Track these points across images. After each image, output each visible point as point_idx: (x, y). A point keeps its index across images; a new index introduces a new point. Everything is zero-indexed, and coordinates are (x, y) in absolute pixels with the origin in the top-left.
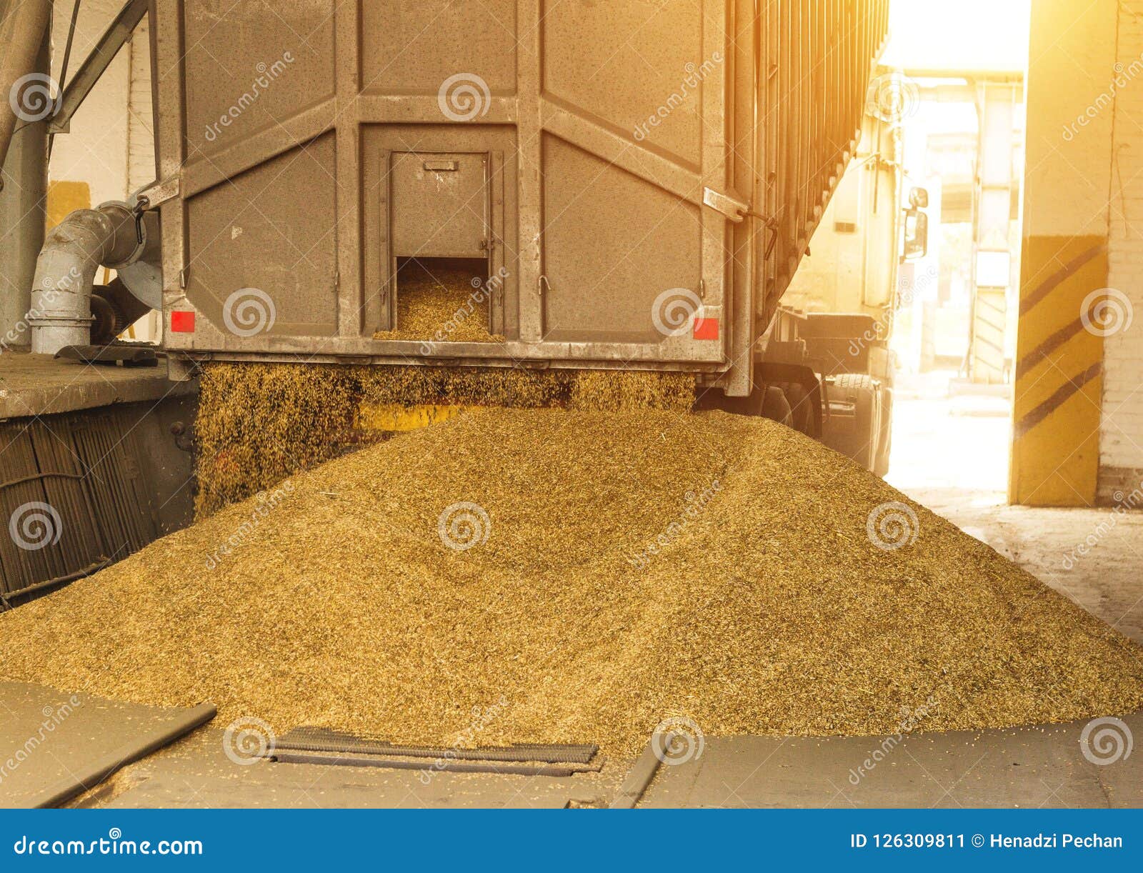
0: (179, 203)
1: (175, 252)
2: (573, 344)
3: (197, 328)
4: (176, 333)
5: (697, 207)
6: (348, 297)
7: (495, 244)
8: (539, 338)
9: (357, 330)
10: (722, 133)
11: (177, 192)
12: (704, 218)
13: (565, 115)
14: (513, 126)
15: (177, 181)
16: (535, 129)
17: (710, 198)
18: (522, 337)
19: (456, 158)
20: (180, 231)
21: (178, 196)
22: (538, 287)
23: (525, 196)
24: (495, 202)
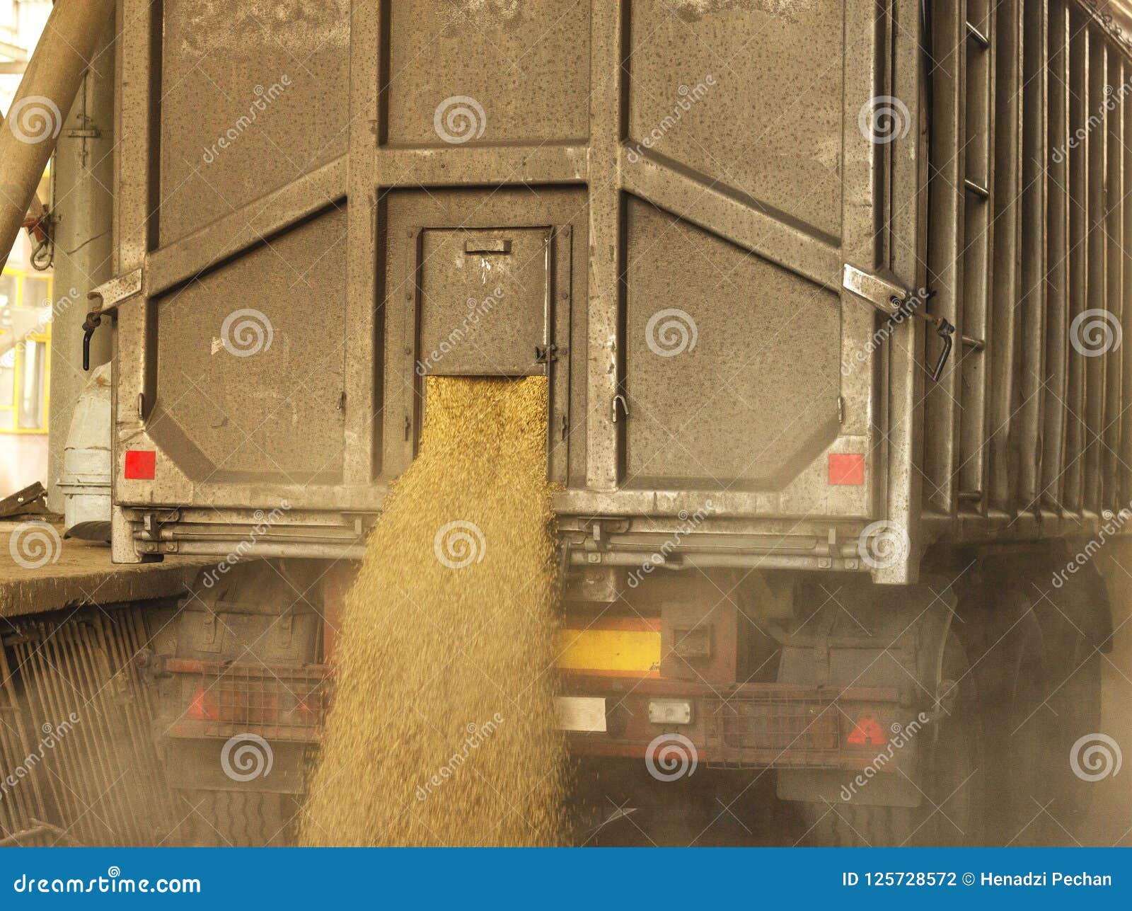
0: (142, 303)
1: (133, 370)
2: (659, 493)
3: (159, 474)
4: (131, 481)
5: (835, 294)
6: (357, 429)
7: (558, 355)
8: (614, 484)
9: (368, 474)
10: (871, 188)
11: (139, 287)
12: (845, 308)
13: (654, 167)
14: (582, 187)
15: (140, 271)
16: (612, 189)
17: (852, 279)
18: (589, 483)
19: (509, 235)
20: (142, 341)
21: (140, 293)
22: (612, 411)
23: (597, 282)
24: (559, 298)
